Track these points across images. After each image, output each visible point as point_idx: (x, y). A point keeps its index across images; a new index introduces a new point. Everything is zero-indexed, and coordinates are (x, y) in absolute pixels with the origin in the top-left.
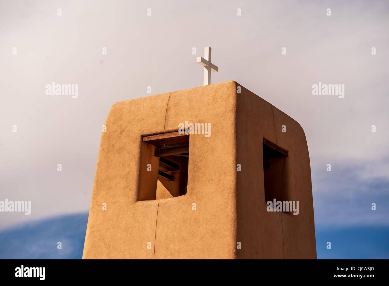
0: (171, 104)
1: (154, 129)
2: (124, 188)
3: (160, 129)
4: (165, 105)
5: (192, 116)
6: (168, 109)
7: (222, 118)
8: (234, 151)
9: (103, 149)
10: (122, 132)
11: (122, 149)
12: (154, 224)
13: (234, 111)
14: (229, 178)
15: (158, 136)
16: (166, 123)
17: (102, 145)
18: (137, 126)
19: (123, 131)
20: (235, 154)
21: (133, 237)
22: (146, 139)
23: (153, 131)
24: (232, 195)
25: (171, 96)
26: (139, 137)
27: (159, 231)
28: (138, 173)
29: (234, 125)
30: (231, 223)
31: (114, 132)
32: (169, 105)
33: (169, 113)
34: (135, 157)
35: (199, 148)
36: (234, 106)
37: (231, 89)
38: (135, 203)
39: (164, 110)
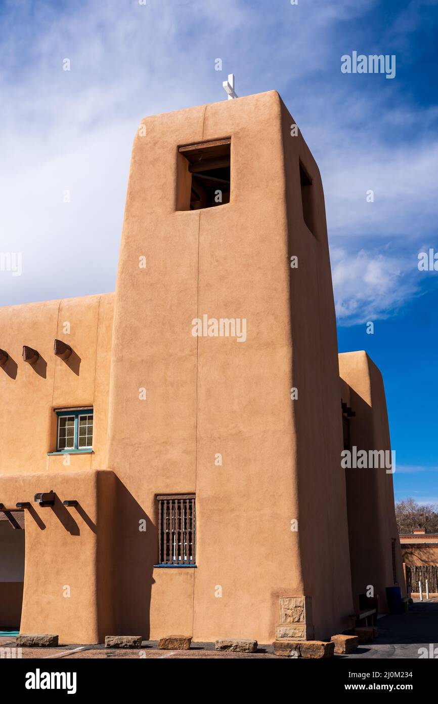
0: (209, 114)
1: (192, 139)
2: (160, 199)
3: (198, 139)
4: (201, 114)
5: (233, 124)
6: (205, 119)
7: (267, 125)
8: (282, 157)
9: (135, 160)
10: (155, 144)
11: (156, 160)
12: (197, 232)
13: (279, 118)
14: (278, 184)
15: (196, 145)
16: (205, 132)
17: (134, 157)
18: (171, 137)
19: (157, 143)
20: (283, 160)
21: (174, 246)
22: (182, 150)
23: (190, 141)
24: (282, 200)
25: (208, 107)
26: (175, 148)
27: (202, 238)
28: (175, 184)
29: (280, 131)
30: (282, 228)
31: (147, 144)
32: (206, 116)
33: (207, 122)
34: (171, 168)
35: (242, 155)
36: (279, 113)
37: (274, 97)
38: (174, 212)
39: (201, 120)
